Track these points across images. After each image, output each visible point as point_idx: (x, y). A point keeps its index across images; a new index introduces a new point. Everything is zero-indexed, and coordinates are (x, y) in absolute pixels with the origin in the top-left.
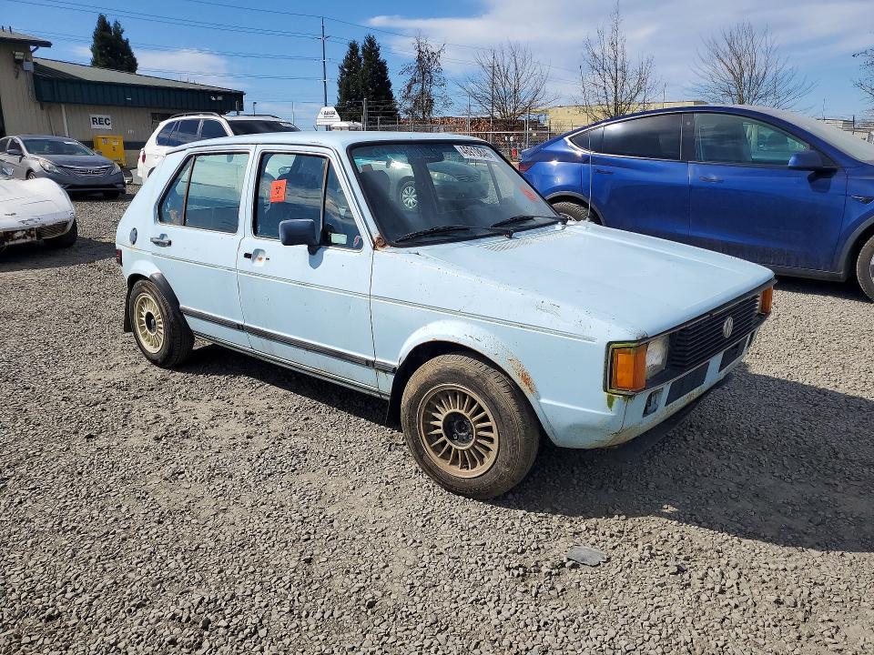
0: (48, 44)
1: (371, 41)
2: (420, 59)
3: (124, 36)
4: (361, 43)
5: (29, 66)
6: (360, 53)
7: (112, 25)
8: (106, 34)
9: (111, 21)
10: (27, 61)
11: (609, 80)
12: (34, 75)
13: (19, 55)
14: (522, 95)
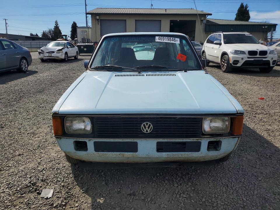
0: (211, 14)
3: (248, 9)
5: (205, 22)
7: (245, 6)
8: (242, 9)
9: (245, 5)
10: (205, 20)
12: (206, 24)
13: (202, 18)
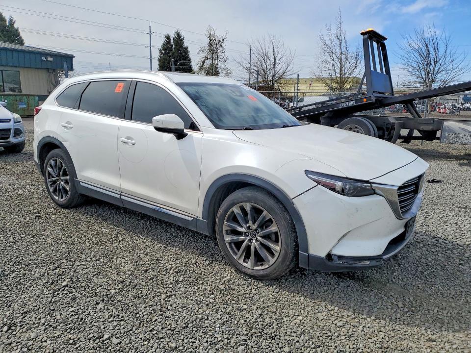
1: (178, 35)
2: (210, 44)
3: (16, 26)
4: (172, 35)
6: (172, 41)
11: (336, 59)
14: (278, 68)
